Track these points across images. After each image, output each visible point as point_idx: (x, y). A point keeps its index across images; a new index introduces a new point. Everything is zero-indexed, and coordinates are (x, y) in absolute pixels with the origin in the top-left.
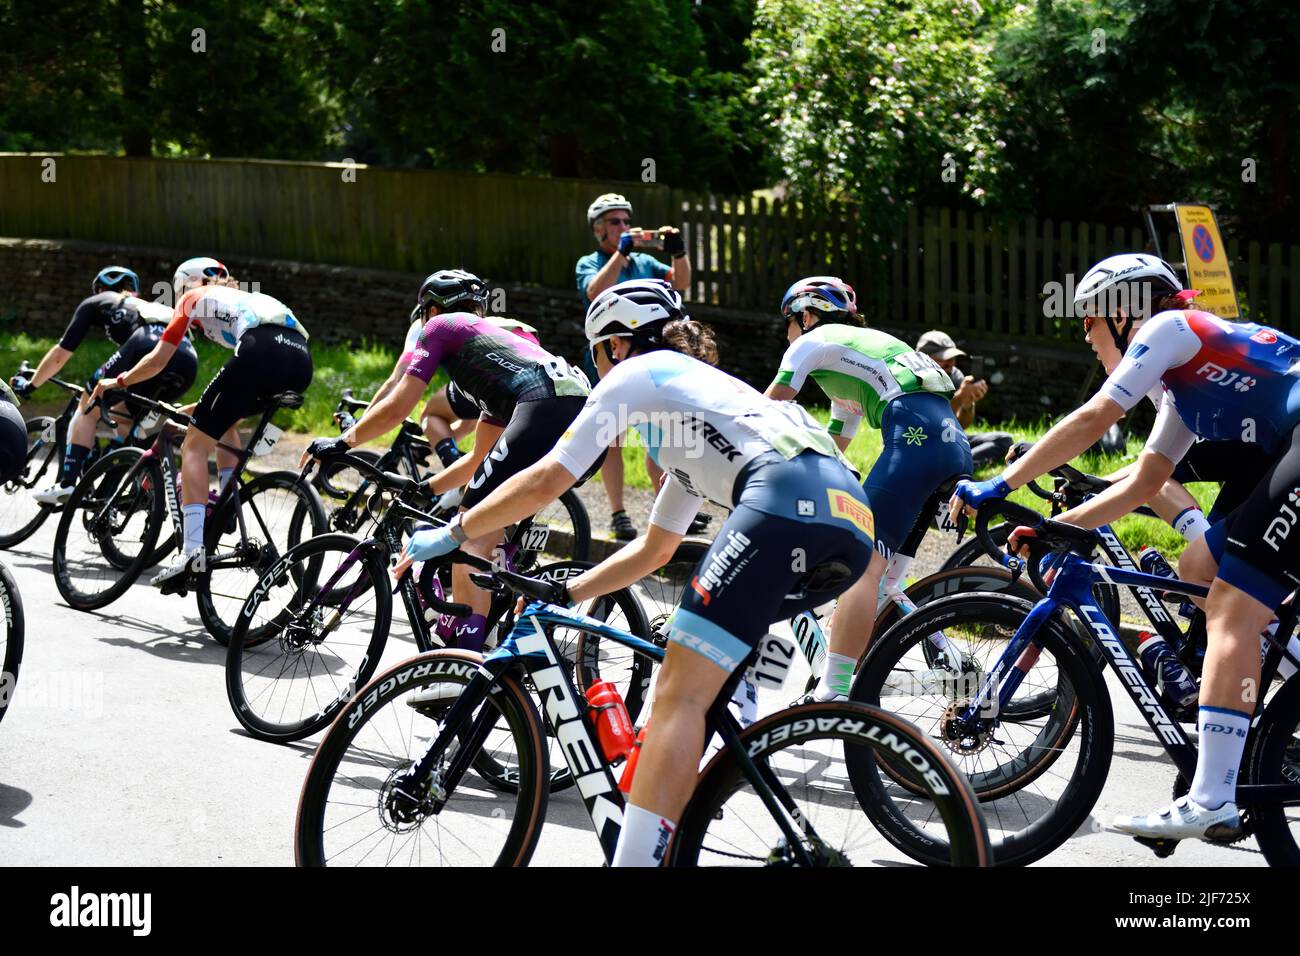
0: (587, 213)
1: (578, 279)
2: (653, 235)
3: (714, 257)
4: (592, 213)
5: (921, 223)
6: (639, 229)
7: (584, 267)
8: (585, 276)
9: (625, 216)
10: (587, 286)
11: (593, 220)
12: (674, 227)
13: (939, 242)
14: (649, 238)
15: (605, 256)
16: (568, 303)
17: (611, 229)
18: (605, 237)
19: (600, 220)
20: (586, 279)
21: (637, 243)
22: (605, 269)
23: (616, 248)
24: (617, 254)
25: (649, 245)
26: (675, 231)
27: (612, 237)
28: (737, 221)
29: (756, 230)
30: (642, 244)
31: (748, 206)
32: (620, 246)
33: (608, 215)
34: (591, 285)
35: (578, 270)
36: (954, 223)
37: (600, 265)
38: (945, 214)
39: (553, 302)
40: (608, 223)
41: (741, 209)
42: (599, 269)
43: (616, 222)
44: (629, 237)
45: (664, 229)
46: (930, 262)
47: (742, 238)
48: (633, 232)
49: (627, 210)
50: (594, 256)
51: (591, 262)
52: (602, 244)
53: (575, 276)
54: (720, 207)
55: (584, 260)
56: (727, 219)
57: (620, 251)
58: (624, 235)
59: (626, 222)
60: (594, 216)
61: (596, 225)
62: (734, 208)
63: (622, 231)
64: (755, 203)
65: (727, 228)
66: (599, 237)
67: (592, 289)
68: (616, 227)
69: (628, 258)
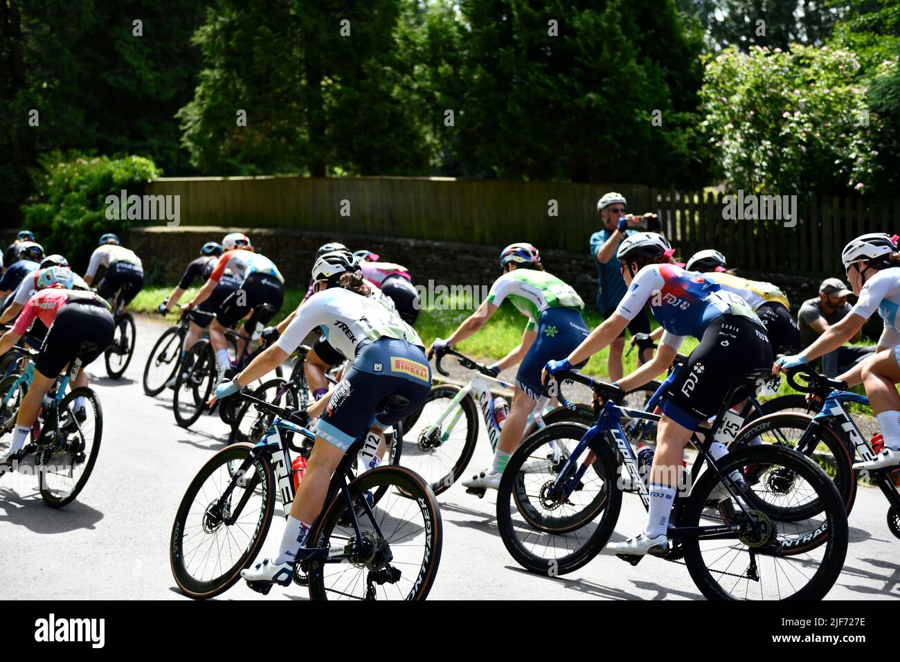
0: (596, 205)
1: (592, 248)
2: (640, 219)
3: (678, 230)
4: (600, 205)
5: (819, 206)
6: (631, 215)
7: (595, 240)
8: (595, 246)
9: (622, 207)
10: (597, 252)
11: (601, 210)
12: (654, 213)
13: (832, 219)
14: (638, 221)
15: (609, 233)
16: (584, 262)
17: (613, 216)
18: (609, 221)
19: (606, 210)
20: (597, 248)
21: (629, 224)
22: (609, 241)
23: (616, 228)
24: (616, 232)
25: (638, 225)
26: (655, 216)
27: (613, 221)
28: (692, 208)
29: (706, 213)
30: (633, 225)
31: (701, 198)
32: (619, 226)
33: (612, 207)
34: (600, 251)
35: (592, 242)
36: (842, 206)
37: (606, 238)
38: (836, 200)
39: (573, 262)
40: (611, 212)
41: (696, 199)
42: (605, 241)
43: (616, 211)
44: (625, 221)
45: (647, 215)
46: (826, 232)
47: (697, 218)
48: (627, 217)
49: (623, 204)
50: (602, 233)
51: (600, 237)
52: (607, 225)
53: (590, 245)
54: (682, 199)
55: (595, 235)
56: (687, 206)
57: (619, 230)
58: (621, 219)
59: (622, 211)
60: (602, 208)
61: (603, 213)
62: (691, 199)
63: (620, 216)
64: (706, 196)
65: (687, 212)
66: (605, 220)
67: (601, 254)
68: (616, 215)
69: (624, 234)
